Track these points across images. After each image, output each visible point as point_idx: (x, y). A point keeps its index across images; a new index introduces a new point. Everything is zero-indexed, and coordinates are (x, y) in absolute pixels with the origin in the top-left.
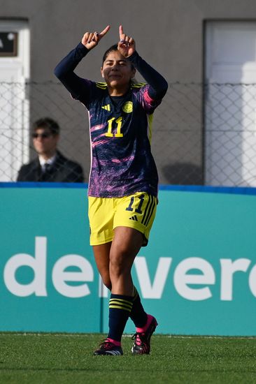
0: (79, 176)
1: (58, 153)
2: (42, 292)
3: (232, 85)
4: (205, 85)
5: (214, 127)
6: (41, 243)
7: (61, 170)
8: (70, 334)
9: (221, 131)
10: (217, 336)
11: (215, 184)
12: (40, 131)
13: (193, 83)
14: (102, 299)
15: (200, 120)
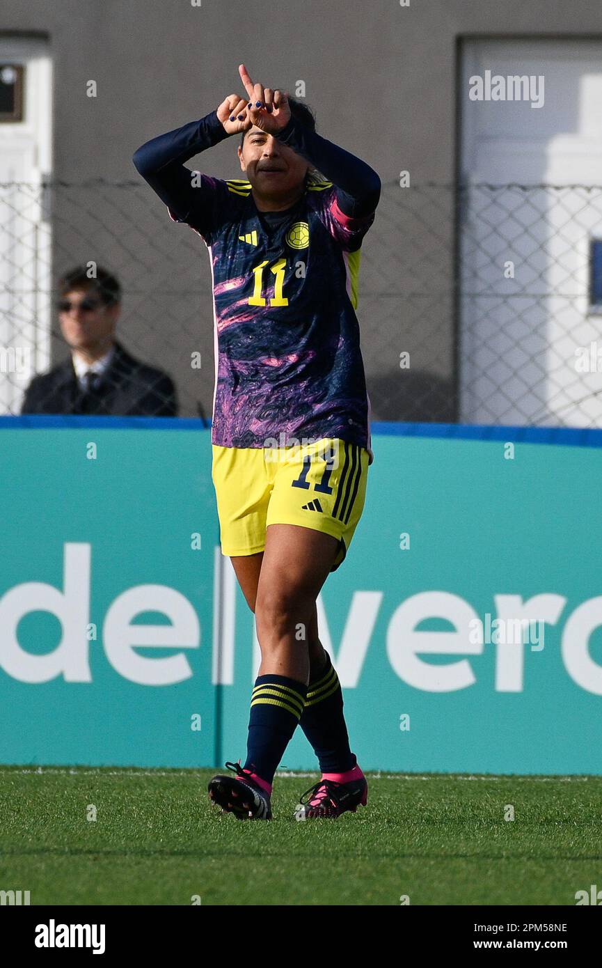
0: (167, 400)
1: (118, 347)
2: (78, 671)
3: (524, 188)
4: (459, 188)
5: (481, 287)
6: (77, 557)
7: (126, 387)
8: (145, 770)
9: (497, 295)
10: (488, 775)
11: (483, 419)
12: (75, 297)
13: (432, 184)
14: (219, 688)
15: (449, 271)
